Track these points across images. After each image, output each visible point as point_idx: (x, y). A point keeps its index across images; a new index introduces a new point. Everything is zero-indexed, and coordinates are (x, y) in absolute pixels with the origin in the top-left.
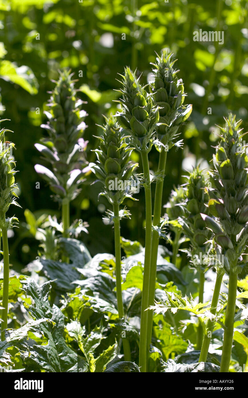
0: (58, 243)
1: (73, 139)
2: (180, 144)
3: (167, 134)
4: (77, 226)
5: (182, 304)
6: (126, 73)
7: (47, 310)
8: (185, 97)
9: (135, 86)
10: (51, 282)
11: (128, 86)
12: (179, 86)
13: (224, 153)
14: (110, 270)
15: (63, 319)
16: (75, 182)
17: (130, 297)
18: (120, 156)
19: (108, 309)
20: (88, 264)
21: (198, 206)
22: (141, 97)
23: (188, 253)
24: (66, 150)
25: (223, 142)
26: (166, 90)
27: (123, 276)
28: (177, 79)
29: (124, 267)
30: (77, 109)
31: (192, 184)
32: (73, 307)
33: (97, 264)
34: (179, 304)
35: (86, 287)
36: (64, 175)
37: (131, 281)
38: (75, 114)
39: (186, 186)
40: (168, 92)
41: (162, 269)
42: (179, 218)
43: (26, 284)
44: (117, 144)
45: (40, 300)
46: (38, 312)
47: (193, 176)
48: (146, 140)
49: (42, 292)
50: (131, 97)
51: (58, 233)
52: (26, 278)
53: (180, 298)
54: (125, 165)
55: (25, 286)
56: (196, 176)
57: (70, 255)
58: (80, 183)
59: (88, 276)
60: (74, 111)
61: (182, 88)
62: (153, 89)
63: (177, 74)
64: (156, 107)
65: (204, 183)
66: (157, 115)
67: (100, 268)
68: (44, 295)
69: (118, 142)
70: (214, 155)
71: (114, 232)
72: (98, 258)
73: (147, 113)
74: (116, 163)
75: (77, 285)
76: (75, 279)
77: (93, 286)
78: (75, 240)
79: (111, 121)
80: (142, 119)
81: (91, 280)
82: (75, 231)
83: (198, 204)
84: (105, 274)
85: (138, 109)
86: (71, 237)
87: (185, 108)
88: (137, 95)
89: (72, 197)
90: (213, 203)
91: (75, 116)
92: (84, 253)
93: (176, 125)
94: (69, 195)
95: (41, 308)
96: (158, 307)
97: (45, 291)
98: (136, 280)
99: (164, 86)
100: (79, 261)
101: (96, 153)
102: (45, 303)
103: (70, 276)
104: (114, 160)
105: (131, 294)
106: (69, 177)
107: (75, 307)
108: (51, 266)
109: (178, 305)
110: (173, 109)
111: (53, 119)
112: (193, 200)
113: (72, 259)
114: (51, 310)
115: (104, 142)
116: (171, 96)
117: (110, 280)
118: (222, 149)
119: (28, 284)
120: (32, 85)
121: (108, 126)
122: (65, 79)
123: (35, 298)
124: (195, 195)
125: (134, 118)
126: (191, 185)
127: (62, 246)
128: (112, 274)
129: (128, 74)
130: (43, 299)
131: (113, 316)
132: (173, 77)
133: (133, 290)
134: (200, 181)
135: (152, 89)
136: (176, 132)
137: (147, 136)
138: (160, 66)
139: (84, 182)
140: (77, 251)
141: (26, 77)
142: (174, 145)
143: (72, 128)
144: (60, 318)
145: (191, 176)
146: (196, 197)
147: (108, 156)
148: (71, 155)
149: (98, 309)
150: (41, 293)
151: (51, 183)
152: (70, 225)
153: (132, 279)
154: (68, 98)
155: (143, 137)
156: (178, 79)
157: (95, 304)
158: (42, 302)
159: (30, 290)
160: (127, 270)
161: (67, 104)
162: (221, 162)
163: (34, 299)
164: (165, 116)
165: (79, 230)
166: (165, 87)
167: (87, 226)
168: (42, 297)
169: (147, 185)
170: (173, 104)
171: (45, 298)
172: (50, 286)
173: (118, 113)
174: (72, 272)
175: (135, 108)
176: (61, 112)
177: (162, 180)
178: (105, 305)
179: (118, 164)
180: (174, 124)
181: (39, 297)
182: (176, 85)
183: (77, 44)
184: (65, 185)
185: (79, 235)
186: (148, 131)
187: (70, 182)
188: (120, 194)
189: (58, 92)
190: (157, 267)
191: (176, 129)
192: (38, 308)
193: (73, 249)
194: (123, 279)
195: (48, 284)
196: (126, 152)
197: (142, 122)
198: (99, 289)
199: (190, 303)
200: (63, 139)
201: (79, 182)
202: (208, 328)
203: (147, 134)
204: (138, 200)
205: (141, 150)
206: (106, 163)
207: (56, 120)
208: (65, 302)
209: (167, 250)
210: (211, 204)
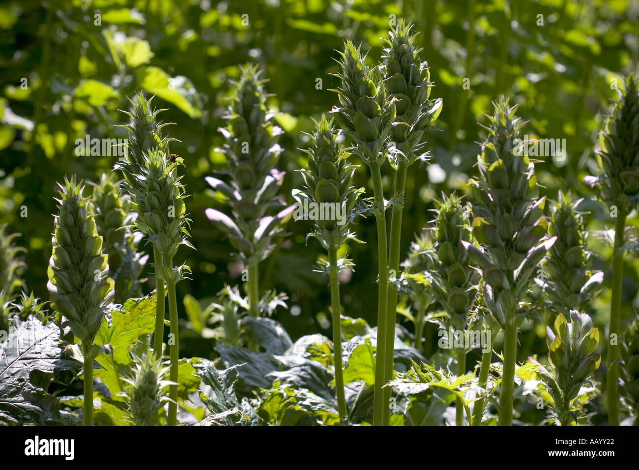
0: (242, 326)
1: (262, 168)
2: (426, 158)
3: (407, 142)
4: (270, 299)
5: (436, 379)
6: (346, 48)
7: (234, 407)
8: (432, 88)
9: (360, 67)
10: (237, 367)
11: (349, 68)
12: (423, 71)
13: (494, 151)
14: (324, 358)
15: (257, 420)
16: (266, 233)
17: (354, 396)
18: (337, 177)
19: (322, 407)
20: (290, 350)
21: (454, 252)
22: (369, 82)
23: (440, 324)
24: (252, 184)
25: (492, 136)
26: (405, 76)
27: (345, 359)
28: (420, 61)
29: (345, 347)
30: (269, 123)
31: (443, 219)
32: (269, 411)
33: (303, 349)
34: (431, 378)
35: (289, 380)
36: (251, 222)
37: (355, 370)
38: (265, 130)
39: (434, 223)
40: (407, 80)
41: (400, 355)
42: (426, 273)
43: (202, 368)
44: (333, 159)
45: (223, 392)
46: (220, 408)
47: (446, 208)
48: (378, 146)
49: (225, 380)
50: (354, 84)
51: (241, 309)
52: (201, 361)
53: (433, 370)
54: (346, 190)
55: (201, 372)
56: (450, 209)
57: (260, 340)
58: (273, 235)
59: (291, 365)
60: (264, 126)
61: (427, 74)
62: (385, 76)
63: (419, 54)
64: (391, 99)
65: (462, 218)
66: (392, 110)
67: (309, 354)
68: (228, 386)
69: (334, 156)
70: (479, 156)
71: (330, 290)
72: (304, 341)
73: (379, 106)
74: (332, 186)
75: (276, 377)
76: (271, 370)
77: (299, 379)
78: (267, 319)
79: (323, 125)
80: (371, 114)
81: (295, 371)
82: (268, 307)
83: (454, 249)
84: (315, 363)
85: (366, 101)
86: (261, 315)
87: (432, 104)
88: (364, 80)
89: (262, 255)
90: (479, 224)
91: (266, 134)
92: (282, 337)
93: (420, 128)
94: (257, 253)
95: (224, 403)
96: (402, 383)
97: (229, 381)
98: (362, 369)
99: (400, 71)
100: (275, 348)
101: (302, 173)
102: (231, 397)
103: (263, 370)
104: (331, 183)
105: (356, 391)
106: (257, 225)
107: (272, 411)
108: (234, 354)
109: (429, 379)
110: (415, 105)
111: (232, 138)
112: (446, 242)
113: (264, 345)
114: (240, 406)
115: (313, 157)
116: (411, 86)
117: (323, 371)
118: (490, 145)
119: (205, 368)
120: (194, 104)
121: (319, 132)
122: (250, 78)
123: (216, 388)
124: (448, 236)
125: (360, 113)
126: (442, 221)
127: (249, 328)
128: (325, 364)
129: (349, 50)
130: (228, 391)
131: (330, 420)
132: (414, 58)
133: (358, 386)
134: (457, 214)
135: (383, 75)
136: (419, 139)
137: (379, 139)
138: (394, 43)
139: (281, 232)
140: (271, 335)
141: (183, 92)
142: (418, 158)
143: (262, 151)
144: (252, 419)
145: (441, 209)
146: (450, 239)
147: (320, 177)
148: (260, 193)
149: (307, 407)
150: (224, 382)
151: (230, 235)
152: (260, 299)
153: (356, 367)
154: (255, 105)
155: (373, 142)
156: (422, 62)
157: (304, 400)
158: (226, 396)
159: (208, 376)
160: (350, 350)
161: (253, 115)
162: (489, 164)
163: (214, 390)
164: (403, 116)
165: (273, 305)
166: (402, 73)
167: (286, 298)
168: (225, 388)
169: (380, 213)
170: (414, 97)
171: (230, 390)
172: (237, 373)
173: (336, 109)
174: (266, 364)
175: (360, 99)
176: (244, 127)
177: (401, 207)
178: (318, 402)
179: (336, 188)
180: (416, 128)
181: (222, 387)
182: (418, 69)
183: (255, 53)
184: (252, 237)
185: (273, 311)
186: (380, 132)
187: (259, 233)
188: (339, 233)
189: (240, 98)
190: (395, 352)
191: (419, 136)
192: (221, 403)
193: (266, 331)
194: (344, 363)
195: (234, 369)
196: (346, 171)
197: (371, 119)
198: (308, 383)
199: (447, 378)
200: (248, 167)
201: (272, 233)
202: (474, 416)
203: (378, 138)
204: (365, 243)
205: (371, 160)
206: (317, 187)
207: (236, 140)
208: (258, 401)
209: (406, 331)
210: (477, 226)
